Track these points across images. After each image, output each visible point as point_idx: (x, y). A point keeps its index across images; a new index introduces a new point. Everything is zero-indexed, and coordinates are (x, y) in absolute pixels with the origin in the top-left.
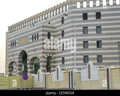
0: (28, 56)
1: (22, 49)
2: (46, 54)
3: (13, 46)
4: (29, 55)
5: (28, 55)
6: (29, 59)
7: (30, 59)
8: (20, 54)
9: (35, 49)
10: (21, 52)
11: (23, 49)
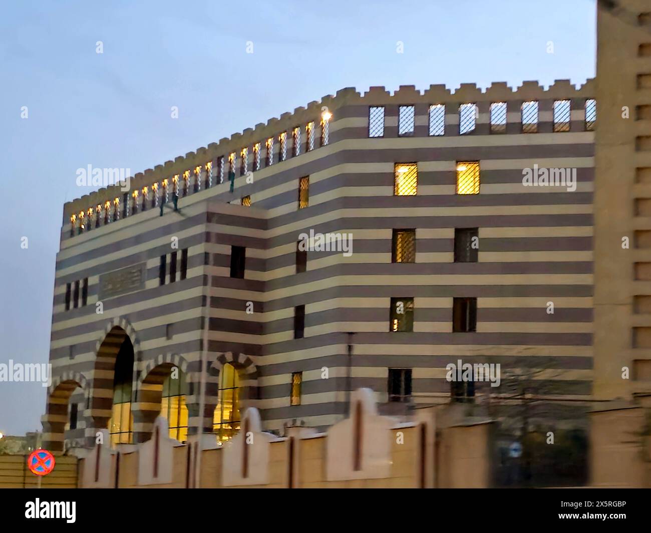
0: (136, 357)
1: (111, 320)
2: (219, 354)
3: (76, 306)
4: (140, 353)
5: (136, 350)
6: (139, 373)
7: (144, 375)
8: (104, 344)
9: (168, 325)
10: (109, 335)
11: (116, 323)
